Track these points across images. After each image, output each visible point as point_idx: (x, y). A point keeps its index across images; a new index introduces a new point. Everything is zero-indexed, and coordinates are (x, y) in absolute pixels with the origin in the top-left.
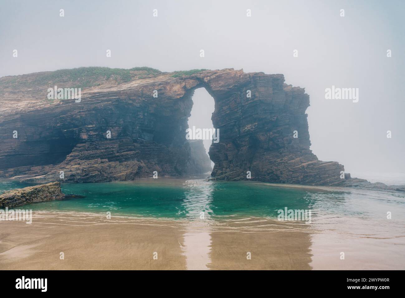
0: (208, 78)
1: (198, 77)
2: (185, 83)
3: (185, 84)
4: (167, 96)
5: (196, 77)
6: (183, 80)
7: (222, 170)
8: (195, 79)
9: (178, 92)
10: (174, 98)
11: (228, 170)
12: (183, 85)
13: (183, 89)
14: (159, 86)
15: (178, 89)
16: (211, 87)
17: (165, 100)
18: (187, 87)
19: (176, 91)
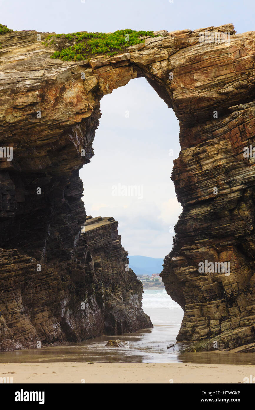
0: (164, 64)
1: (136, 61)
2: (98, 78)
3: (98, 83)
4: (48, 121)
5: (129, 60)
6: (91, 70)
7: (209, 325)
8: (126, 66)
9: (76, 105)
10: (68, 123)
11: (225, 324)
12: (93, 86)
13: (90, 95)
14: (30, 94)
15: (78, 97)
16: (172, 90)
17: (43, 130)
18: (102, 89)
19: (71, 104)
